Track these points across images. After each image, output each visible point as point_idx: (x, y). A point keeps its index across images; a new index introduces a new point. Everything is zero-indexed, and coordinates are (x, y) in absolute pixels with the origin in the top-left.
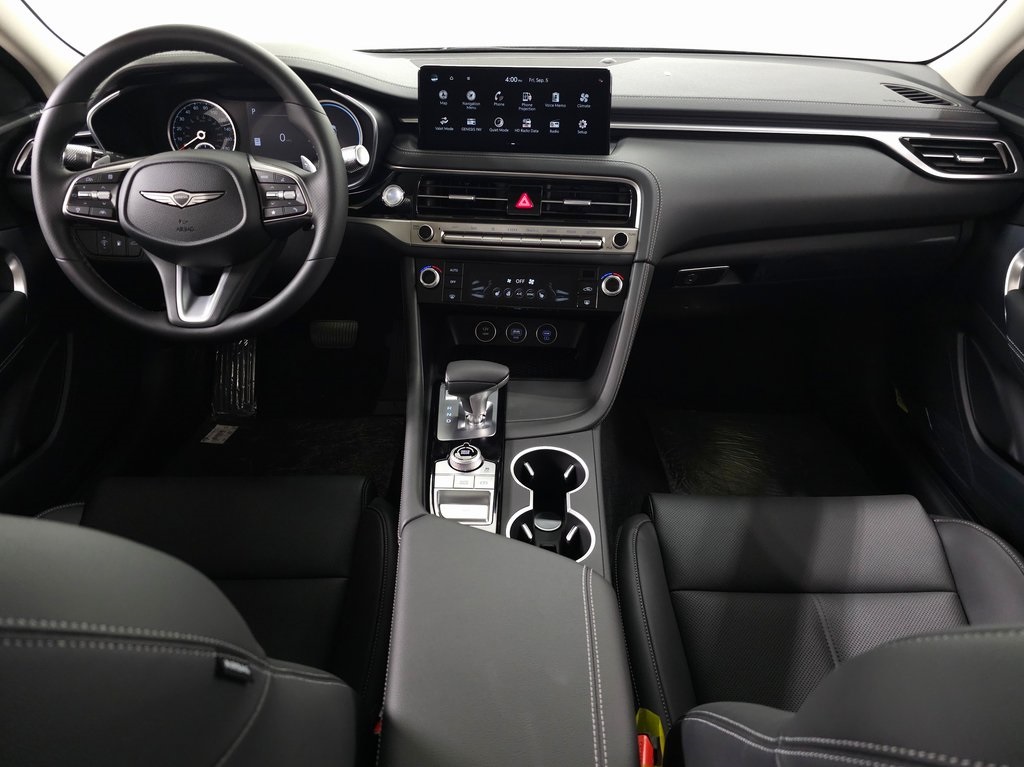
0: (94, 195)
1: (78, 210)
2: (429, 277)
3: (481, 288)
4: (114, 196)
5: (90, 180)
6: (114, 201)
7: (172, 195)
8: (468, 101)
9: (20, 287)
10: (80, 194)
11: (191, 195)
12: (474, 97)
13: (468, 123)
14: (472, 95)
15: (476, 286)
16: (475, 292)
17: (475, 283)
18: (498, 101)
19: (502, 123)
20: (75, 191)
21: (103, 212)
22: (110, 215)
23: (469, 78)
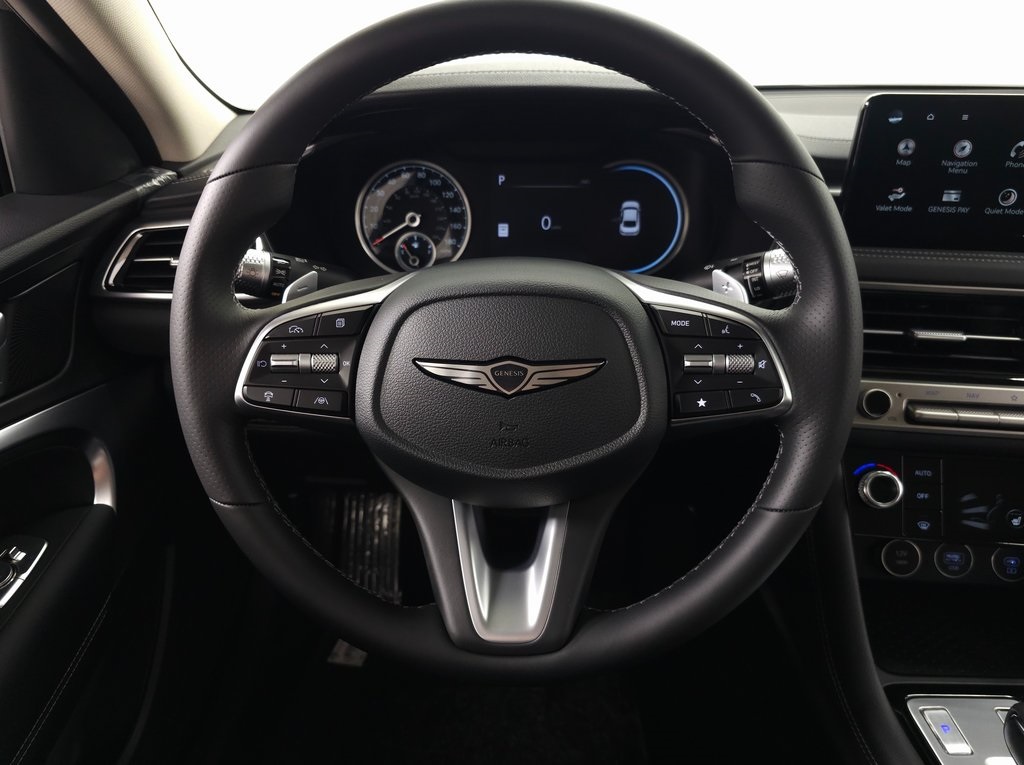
0: (304, 361)
1: (269, 396)
2: (884, 488)
3: (981, 509)
4: (347, 363)
5: (298, 330)
6: (345, 376)
7: (487, 369)
8: (955, 158)
9: (104, 498)
10: (275, 361)
11: (531, 369)
12: (968, 151)
13: (945, 199)
14: (966, 147)
15: (971, 504)
16: (969, 517)
17: (967, 498)
18: (1015, 160)
19: (1013, 198)
20: (264, 353)
21: (321, 400)
22: (338, 408)
23: (965, 117)
